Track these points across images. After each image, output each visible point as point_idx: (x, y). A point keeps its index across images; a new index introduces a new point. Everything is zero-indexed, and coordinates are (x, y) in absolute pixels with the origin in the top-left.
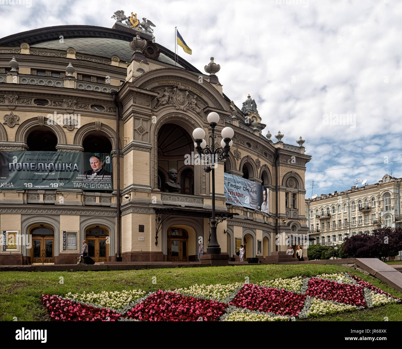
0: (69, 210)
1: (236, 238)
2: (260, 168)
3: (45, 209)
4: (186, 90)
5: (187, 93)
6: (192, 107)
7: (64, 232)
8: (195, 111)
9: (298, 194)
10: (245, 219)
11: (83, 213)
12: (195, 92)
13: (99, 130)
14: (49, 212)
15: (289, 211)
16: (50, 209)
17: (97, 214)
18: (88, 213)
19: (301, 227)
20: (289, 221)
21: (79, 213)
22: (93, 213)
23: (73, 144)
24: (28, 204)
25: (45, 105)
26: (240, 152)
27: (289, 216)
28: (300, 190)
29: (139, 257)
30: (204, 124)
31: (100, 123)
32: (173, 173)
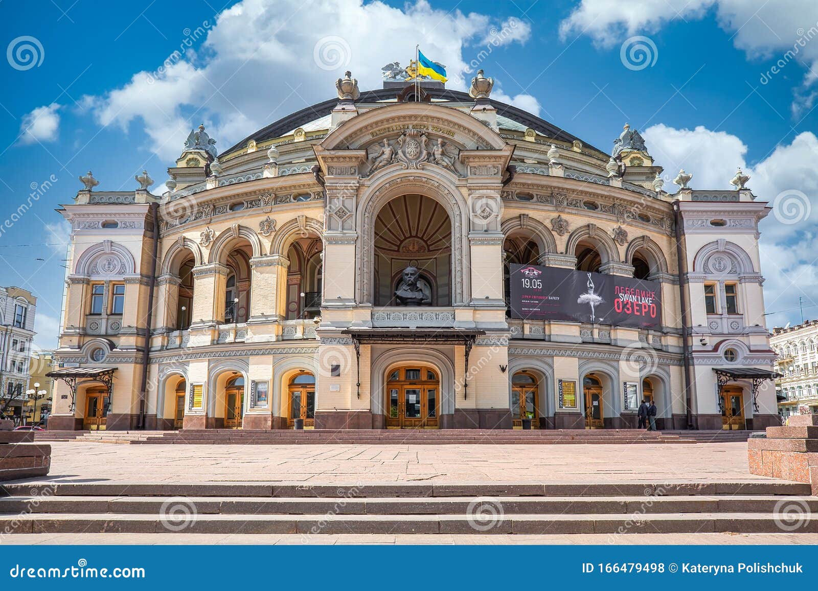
1: (560, 381)
2: (626, 245)
3: (233, 350)
4: (422, 135)
5: (424, 138)
6: (434, 160)
7: (253, 382)
8: (442, 164)
9: (740, 283)
10: (584, 343)
11: (277, 352)
12: (440, 134)
14: (238, 354)
15: (719, 321)
16: (238, 350)
18: (283, 352)
19: (751, 351)
20: (717, 340)
21: (272, 352)
23: (269, 255)
24: (218, 344)
26: (566, 221)
27: (719, 331)
28: (742, 275)
29: (330, 418)
30: (457, 183)
31: (304, 217)
32: (407, 274)
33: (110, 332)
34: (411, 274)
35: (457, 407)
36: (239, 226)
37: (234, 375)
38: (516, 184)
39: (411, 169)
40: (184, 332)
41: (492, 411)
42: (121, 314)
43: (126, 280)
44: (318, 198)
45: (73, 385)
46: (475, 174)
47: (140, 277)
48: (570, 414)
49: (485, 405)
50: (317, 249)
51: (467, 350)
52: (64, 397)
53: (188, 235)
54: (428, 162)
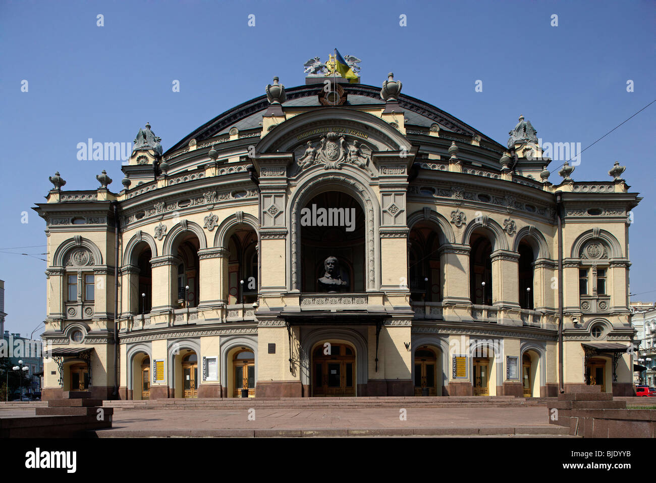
0: (208, 330)
1: (455, 357)
3: (186, 331)
4: (341, 136)
5: (342, 140)
6: (350, 160)
7: (204, 358)
8: (357, 164)
9: (610, 268)
11: (223, 332)
12: (356, 136)
13: (241, 222)
14: (191, 334)
16: (190, 331)
17: (238, 332)
18: (228, 332)
20: (588, 318)
21: (219, 332)
22: (233, 332)
23: (213, 247)
24: (174, 326)
25: (187, 206)
27: (588, 310)
29: (268, 388)
30: (370, 181)
31: (241, 213)
32: (328, 264)
33: (86, 317)
34: (332, 264)
35: (370, 378)
36: (187, 221)
37: (188, 352)
38: (421, 180)
39: (330, 169)
40: (146, 316)
41: (398, 381)
42: (93, 301)
43: (95, 270)
44: (252, 195)
45: (60, 362)
46: (385, 173)
47: (106, 267)
48: (462, 384)
49: (392, 376)
50: (252, 240)
51: (378, 330)
52: (54, 373)
53: (144, 229)
54: (345, 162)
